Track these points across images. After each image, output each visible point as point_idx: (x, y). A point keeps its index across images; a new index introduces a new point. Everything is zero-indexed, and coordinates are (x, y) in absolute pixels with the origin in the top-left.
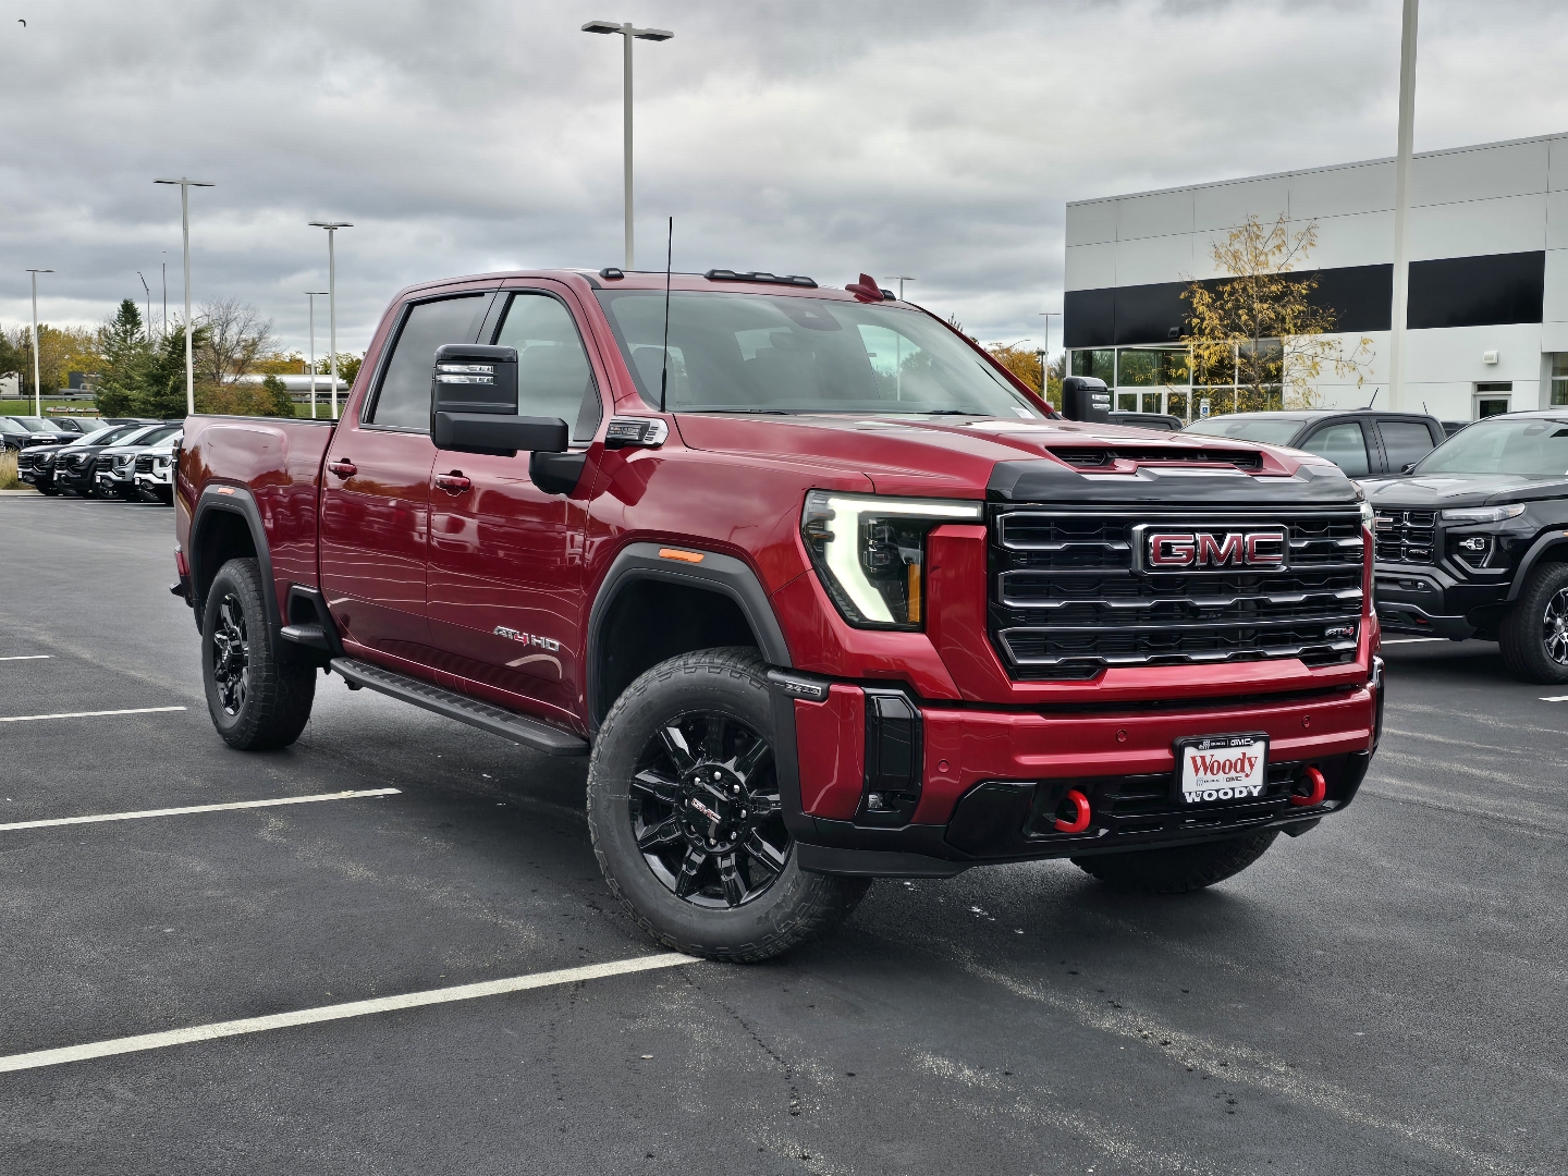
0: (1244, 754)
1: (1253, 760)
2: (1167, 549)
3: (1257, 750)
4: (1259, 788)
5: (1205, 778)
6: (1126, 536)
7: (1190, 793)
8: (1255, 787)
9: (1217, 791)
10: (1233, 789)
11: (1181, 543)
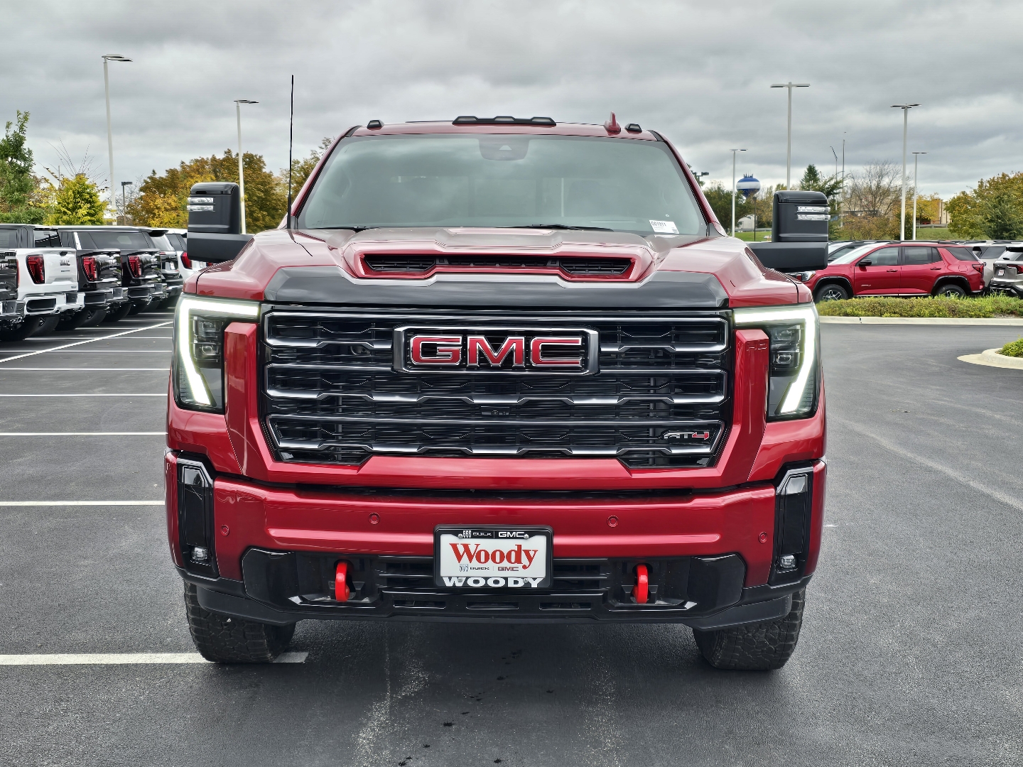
0: (519, 547)
1: (532, 553)
2: (430, 350)
3: (538, 544)
4: (538, 581)
5: (471, 565)
6: (387, 336)
7: (450, 578)
8: (534, 579)
9: (486, 579)
10: (506, 579)
11: (448, 344)
